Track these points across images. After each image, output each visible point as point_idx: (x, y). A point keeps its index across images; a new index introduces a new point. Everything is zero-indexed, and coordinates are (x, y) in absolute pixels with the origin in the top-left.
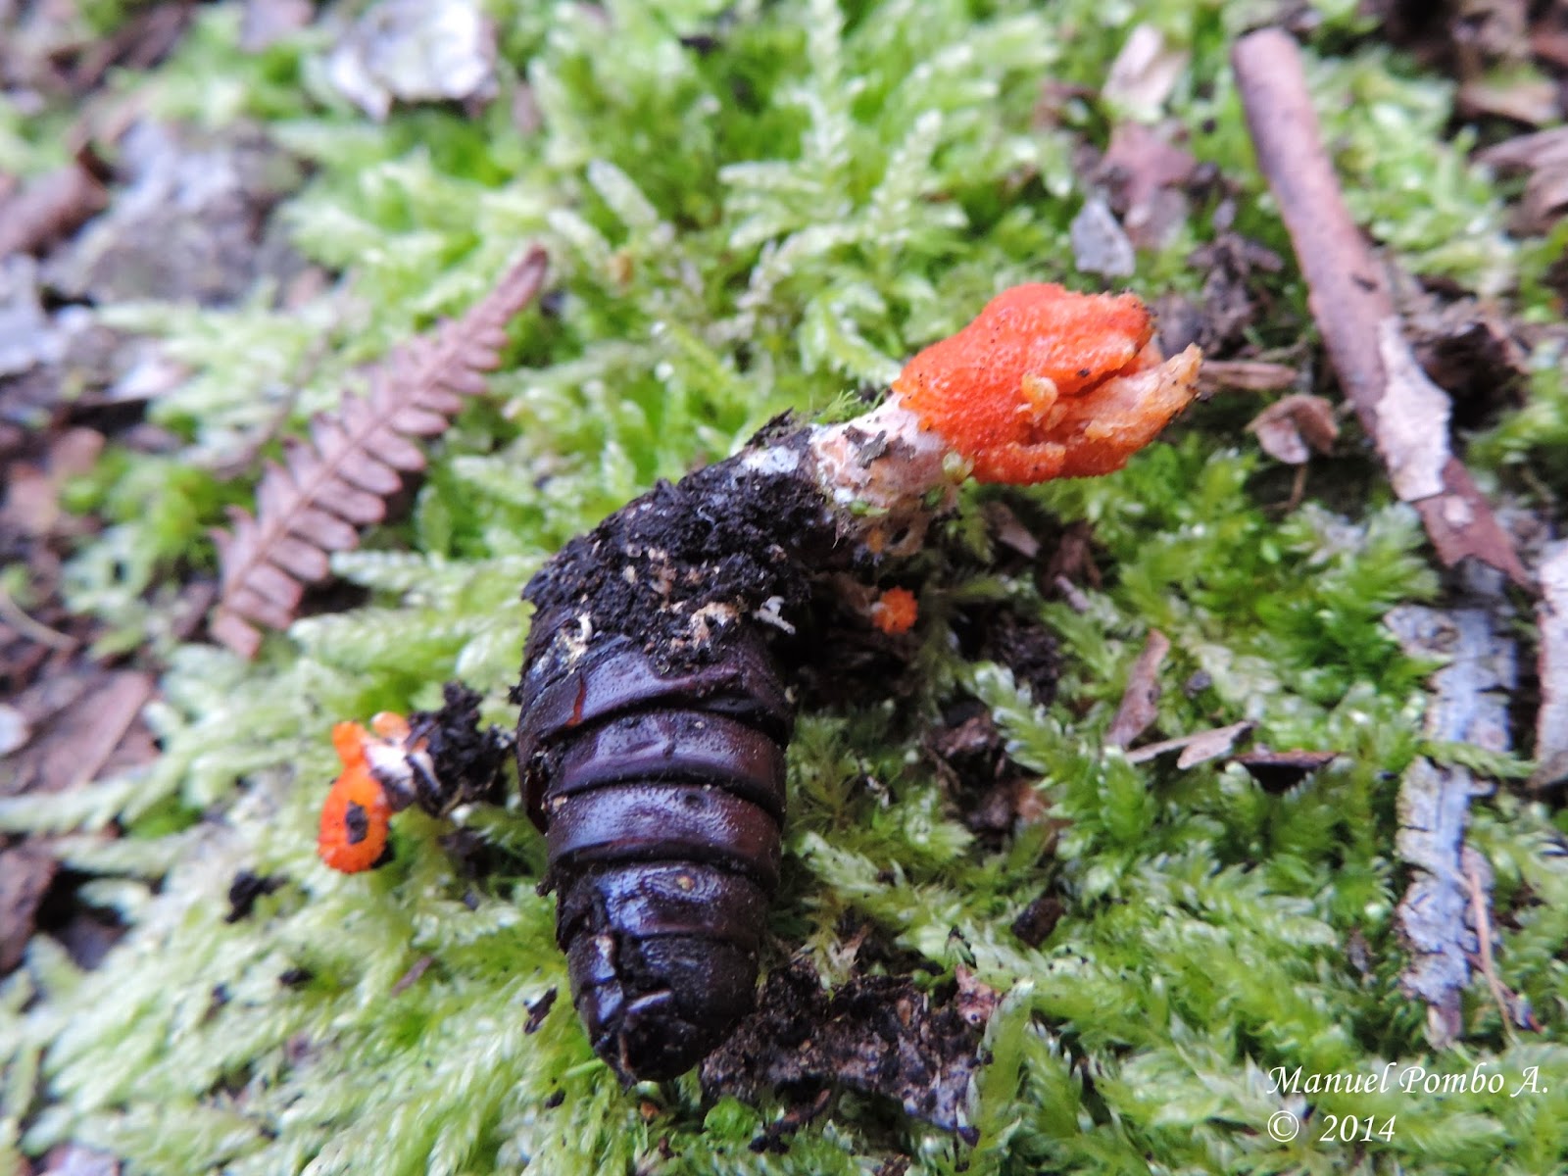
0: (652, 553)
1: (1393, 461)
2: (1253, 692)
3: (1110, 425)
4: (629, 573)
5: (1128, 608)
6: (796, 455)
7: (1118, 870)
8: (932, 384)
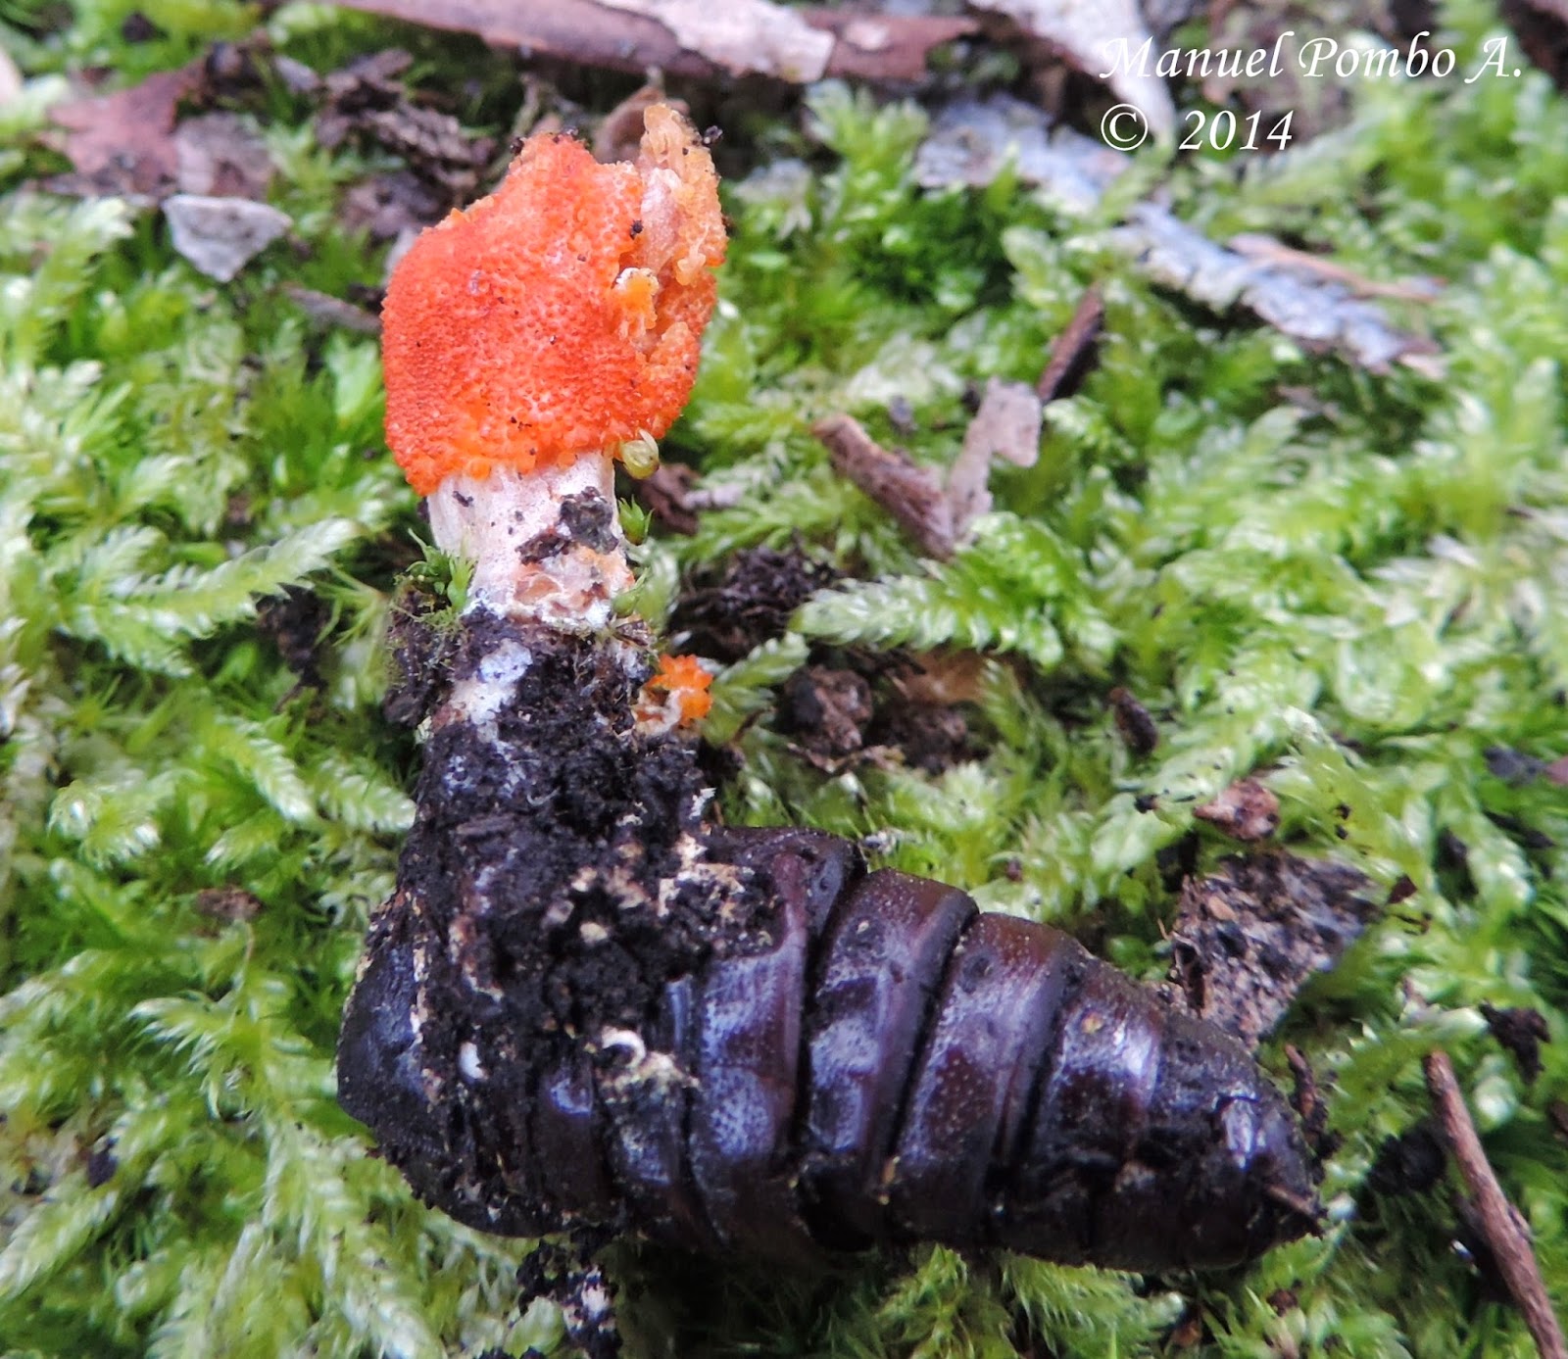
0: (581, 885)
1: (762, 65)
2: (925, 370)
3: (694, 251)
4: (594, 931)
5: (752, 449)
6: (508, 645)
7: (1090, 610)
8: (536, 414)
